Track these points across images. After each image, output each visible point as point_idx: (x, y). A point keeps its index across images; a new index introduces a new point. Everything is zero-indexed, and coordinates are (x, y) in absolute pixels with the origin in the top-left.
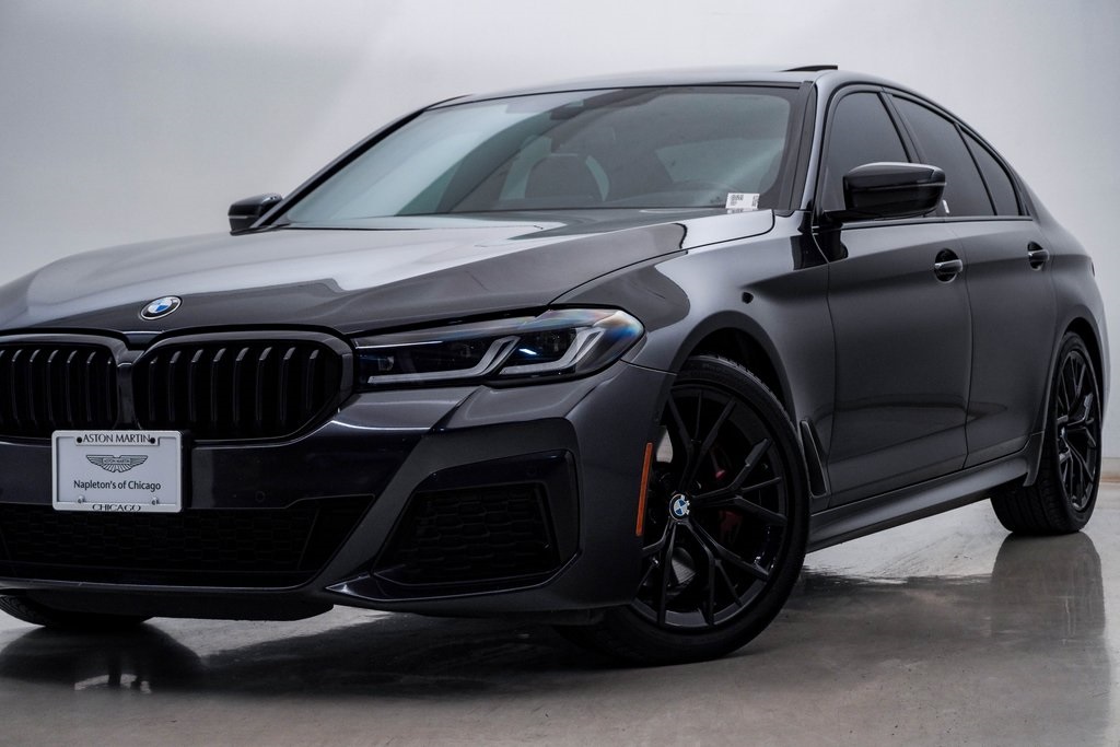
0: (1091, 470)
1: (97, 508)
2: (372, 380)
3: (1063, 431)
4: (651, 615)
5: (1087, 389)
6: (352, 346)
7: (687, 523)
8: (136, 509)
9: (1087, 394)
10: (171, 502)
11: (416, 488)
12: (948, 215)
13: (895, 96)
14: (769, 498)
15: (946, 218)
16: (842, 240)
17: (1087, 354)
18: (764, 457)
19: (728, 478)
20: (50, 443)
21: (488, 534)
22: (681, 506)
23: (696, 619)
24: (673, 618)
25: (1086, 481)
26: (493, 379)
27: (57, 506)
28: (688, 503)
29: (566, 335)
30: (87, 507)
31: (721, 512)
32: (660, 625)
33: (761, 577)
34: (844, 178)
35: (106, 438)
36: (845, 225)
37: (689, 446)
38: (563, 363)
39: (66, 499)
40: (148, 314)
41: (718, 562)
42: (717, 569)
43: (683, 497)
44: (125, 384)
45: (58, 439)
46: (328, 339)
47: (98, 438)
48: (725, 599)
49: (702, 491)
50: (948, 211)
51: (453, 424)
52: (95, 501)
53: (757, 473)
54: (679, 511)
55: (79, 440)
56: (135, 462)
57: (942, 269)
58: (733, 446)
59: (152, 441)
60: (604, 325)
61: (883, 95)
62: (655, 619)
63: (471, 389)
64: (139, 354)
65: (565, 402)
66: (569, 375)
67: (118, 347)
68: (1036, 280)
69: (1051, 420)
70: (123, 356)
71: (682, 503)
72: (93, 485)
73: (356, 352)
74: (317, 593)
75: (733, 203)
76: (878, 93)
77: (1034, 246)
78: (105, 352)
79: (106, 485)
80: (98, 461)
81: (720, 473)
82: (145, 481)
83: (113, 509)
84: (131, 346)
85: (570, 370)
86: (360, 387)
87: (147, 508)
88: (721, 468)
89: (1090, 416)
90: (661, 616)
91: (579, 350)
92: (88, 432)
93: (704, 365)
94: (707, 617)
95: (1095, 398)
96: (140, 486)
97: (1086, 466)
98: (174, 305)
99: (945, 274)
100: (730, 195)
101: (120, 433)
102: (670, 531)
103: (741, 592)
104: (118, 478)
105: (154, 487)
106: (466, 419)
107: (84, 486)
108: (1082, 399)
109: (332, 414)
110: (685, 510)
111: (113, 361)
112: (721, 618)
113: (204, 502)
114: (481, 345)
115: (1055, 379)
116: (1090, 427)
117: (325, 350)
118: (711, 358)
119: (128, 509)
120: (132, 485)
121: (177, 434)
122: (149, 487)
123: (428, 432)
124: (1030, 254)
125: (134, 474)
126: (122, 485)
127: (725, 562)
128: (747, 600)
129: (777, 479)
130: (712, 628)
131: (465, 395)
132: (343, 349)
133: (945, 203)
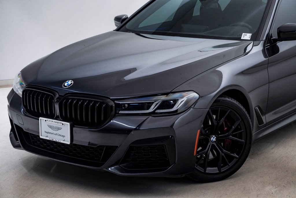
1: (50, 139)
2: (121, 112)
4: (202, 170)
7: (214, 143)
8: (59, 141)
11: (131, 144)
14: (240, 136)
18: (239, 125)
19: (228, 131)
20: (39, 120)
21: (151, 156)
22: (213, 139)
26: (153, 114)
27: (41, 137)
30: (48, 138)
31: (226, 139)
32: (205, 173)
33: (236, 158)
35: (52, 121)
36: (278, 42)
37: (215, 124)
39: (43, 135)
40: (64, 86)
41: (223, 154)
42: (223, 156)
45: (41, 119)
46: (107, 100)
47: (50, 121)
48: (225, 164)
49: (220, 134)
52: (50, 137)
53: (237, 129)
55: (46, 121)
56: (59, 129)
58: (231, 120)
59: (63, 124)
63: (148, 117)
66: (176, 113)
67: (56, 95)
71: (214, 138)
72: (49, 133)
73: (115, 103)
74: (105, 170)
75: (243, 37)
78: (52, 97)
79: (52, 134)
80: (50, 127)
81: (226, 129)
82: (62, 134)
83: (54, 140)
84: (59, 95)
85: (177, 111)
86: (116, 115)
87: (62, 142)
88: (226, 127)
90: (205, 170)
92: (48, 119)
94: (219, 169)
96: (60, 135)
98: (71, 83)
100: (243, 34)
102: (209, 146)
103: (230, 162)
104: (55, 132)
105: (64, 136)
107: (47, 133)
110: (214, 140)
111: (54, 100)
112: (223, 170)
113: (77, 142)
117: (107, 104)
119: (57, 141)
120: (58, 135)
121: (69, 124)
122: (62, 136)
123: (135, 129)
125: (59, 132)
126: (56, 134)
127: (225, 154)
128: (231, 164)
129: (242, 130)
130: (220, 173)
131: (145, 119)
132: (112, 103)
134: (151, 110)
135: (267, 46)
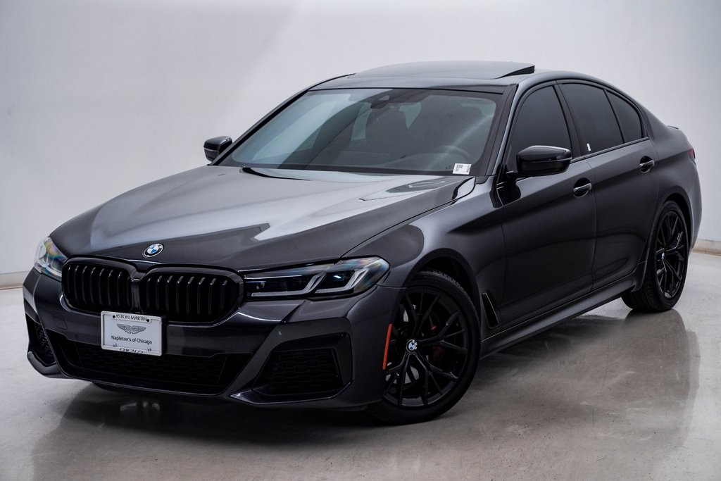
0: (680, 276)
1: (122, 350)
2: (253, 295)
3: (663, 255)
4: (395, 401)
5: (680, 228)
6: (243, 278)
7: (415, 354)
8: (140, 353)
9: (680, 232)
10: (156, 350)
11: (274, 349)
12: (590, 152)
13: (564, 84)
14: (459, 340)
15: (588, 156)
16: (517, 186)
17: (680, 211)
18: (456, 320)
19: (437, 331)
20: (100, 315)
21: (308, 371)
22: (413, 345)
23: (417, 402)
24: (406, 402)
25: (676, 281)
26: (311, 296)
27: (104, 347)
28: (416, 344)
29: (348, 274)
30: (117, 349)
32: (399, 406)
33: (454, 380)
34: (517, 158)
35: (126, 317)
36: (519, 178)
37: (416, 318)
38: (347, 287)
39: (108, 344)
40: (147, 254)
41: (431, 374)
42: (430, 377)
43: (413, 341)
44: (135, 292)
45: (104, 315)
46: (231, 274)
47: (122, 317)
48: (434, 391)
49: (425, 337)
50: (590, 150)
51: (293, 319)
52: (122, 347)
53: (454, 328)
54: (412, 348)
55: (114, 317)
56: (140, 329)
57: (578, 191)
58: (442, 314)
59: (148, 320)
60: (368, 267)
61: (556, 86)
62: (396, 403)
63: (302, 301)
64: (143, 275)
65: (350, 307)
66: (350, 293)
67: (132, 270)
68: (646, 179)
69: (652, 253)
70: (135, 276)
71: (413, 344)
72: (120, 339)
73: (244, 280)
74: (226, 398)
75: (457, 170)
76: (553, 86)
77: (646, 159)
78: (126, 273)
79: (126, 339)
80: (123, 327)
81: (434, 328)
82: (145, 339)
83: (130, 351)
84: (139, 270)
85: (351, 290)
86: (247, 299)
87: (146, 352)
88: (434, 325)
89: (680, 245)
90: (400, 401)
91: (355, 281)
92: (118, 313)
93: (426, 277)
94: (424, 401)
95: (684, 234)
96: (142, 341)
97: (678, 274)
98: (160, 249)
99: (580, 193)
100: (456, 164)
101: (133, 315)
102: (406, 358)
103: (442, 388)
104: (132, 336)
105: (149, 343)
106: (298, 317)
107: (116, 338)
108: (676, 235)
109: (236, 310)
110: (414, 347)
111: (130, 279)
112: (431, 401)
113: (173, 351)
114: (306, 279)
115: (655, 231)
116: (680, 251)
117: (230, 281)
118: (428, 273)
119: (137, 352)
120: (139, 340)
121: (159, 319)
122: (146, 342)
123: (280, 323)
124: (642, 165)
125: (140, 335)
126: (134, 340)
127: (434, 373)
128: (445, 391)
129: (463, 330)
130: (426, 407)
131: (298, 305)
132: (238, 280)
133: (588, 145)
134: (307, 289)
135: (499, 186)
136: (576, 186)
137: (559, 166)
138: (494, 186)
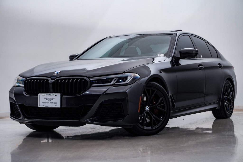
0: (232, 107)
1: (46, 107)
2: (93, 85)
3: (226, 99)
4: (142, 127)
5: (231, 91)
6: (90, 79)
7: (148, 111)
8: (53, 107)
9: (231, 92)
10: (59, 106)
11: (101, 103)
12: (202, 58)
13: (192, 36)
14: (163, 107)
15: (201, 59)
16: (179, 62)
17: (231, 85)
18: (162, 100)
19: (156, 104)
20: (38, 96)
21: (113, 111)
22: (147, 108)
23: (150, 128)
24: (145, 128)
25: (231, 109)
26: (114, 85)
27: (39, 106)
28: (149, 108)
29: (126, 78)
30: (44, 107)
31: (155, 110)
32: (143, 129)
33: (162, 121)
34: (180, 51)
35: (48, 95)
36: (180, 59)
37: (149, 98)
38: (125, 82)
39: (41, 105)
40: (55, 74)
41: (154, 118)
42: (154, 119)
43: (148, 107)
44: (51, 86)
46: (85, 78)
47: (46, 95)
48: (155, 125)
49: (151, 105)
50: (202, 57)
51: (106, 93)
52: (46, 106)
53: (161, 103)
54: (147, 109)
55: (43, 95)
56: (52, 99)
57: (199, 68)
58: (157, 98)
59: (55, 95)
60: (133, 76)
61: (190, 36)
62: (142, 128)
63: (109, 87)
64: (53, 81)
65: (126, 89)
66: (127, 84)
67: (50, 80)
68: (220, 71)
69: (223, 97)
70: (51, 81)
71: (148, 108)
72: (45, 103)
73: (90, 80)
74: (83, 121)
75: (159, 55)
76: (189, 35)
77: (220, 64)
78: (48, 80)
79: (47, 103)
80: (46, 99)
81: (154, 103)
83: (49, 107)
84: (52, 79)
85: (127, 83)
86: (91, 86)
87: (54, 107)
89: (231, 96)
90: (144, 127)
91: (129, 80)
93: (152, 84)
94: (152, 128)
95: (233, 93)
96: (53, 103)
97: (231, 106)
98: (59, 72)
99: (200, 69)
101: (50, 94)
102: (145, 112)
103: (158, 123)
104: (49, 102)
105: (56, 103)
106: (108, 92)
107: (44, 103)
108: (230, 93)
109: (86, 91)
110: (148, 109)
111: (49, 82)
112: (154, 128)
113: (64, 106)
114: (112, 79)
115: (224, 89)
116: (232, 99)
117: (85, 80)
118: (153, 82)
119: (51, 107)
120: (52, 103)
121: (60, 94)
122: (55, 103)
123: (102, 94)
124: (219, 65)
125: (53, 101)
126: (50, 103)
127: (155, 118)
128: (159, 125)
129: (165, 104)
130: (153, 130)
132: (88, 80)
133: (201, 56)
134: (112, 83)
135: (174, 60)
136: (199, 66)
137: (194, 54)
138: (172, 60)
